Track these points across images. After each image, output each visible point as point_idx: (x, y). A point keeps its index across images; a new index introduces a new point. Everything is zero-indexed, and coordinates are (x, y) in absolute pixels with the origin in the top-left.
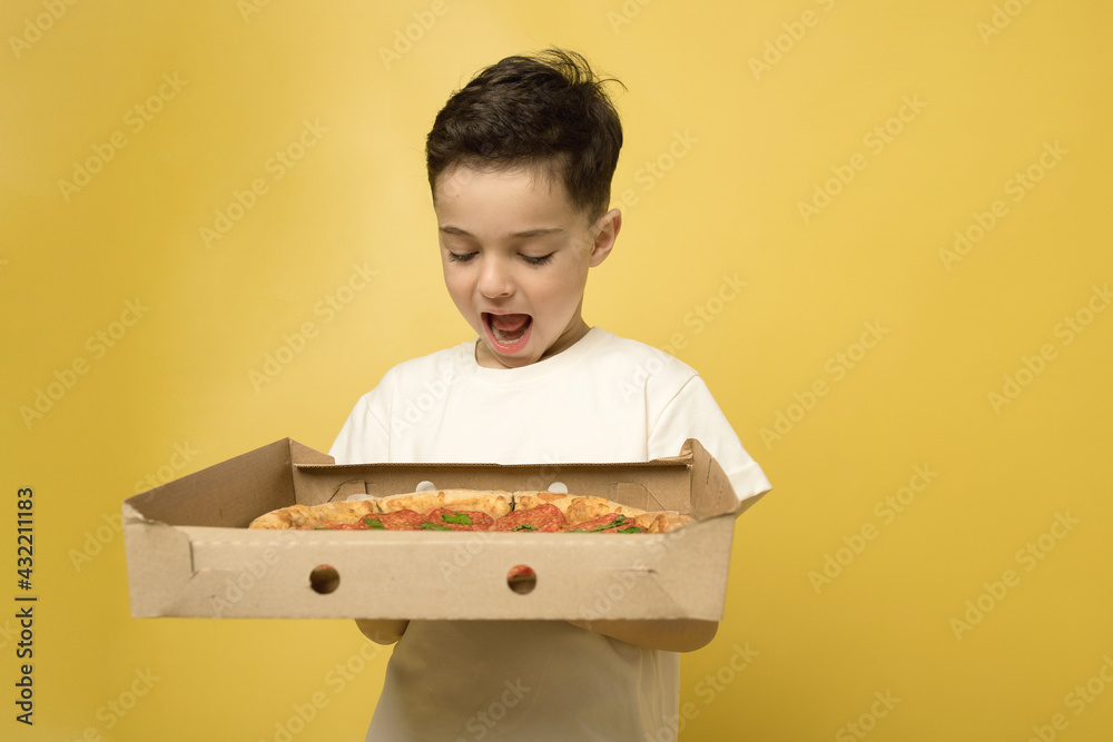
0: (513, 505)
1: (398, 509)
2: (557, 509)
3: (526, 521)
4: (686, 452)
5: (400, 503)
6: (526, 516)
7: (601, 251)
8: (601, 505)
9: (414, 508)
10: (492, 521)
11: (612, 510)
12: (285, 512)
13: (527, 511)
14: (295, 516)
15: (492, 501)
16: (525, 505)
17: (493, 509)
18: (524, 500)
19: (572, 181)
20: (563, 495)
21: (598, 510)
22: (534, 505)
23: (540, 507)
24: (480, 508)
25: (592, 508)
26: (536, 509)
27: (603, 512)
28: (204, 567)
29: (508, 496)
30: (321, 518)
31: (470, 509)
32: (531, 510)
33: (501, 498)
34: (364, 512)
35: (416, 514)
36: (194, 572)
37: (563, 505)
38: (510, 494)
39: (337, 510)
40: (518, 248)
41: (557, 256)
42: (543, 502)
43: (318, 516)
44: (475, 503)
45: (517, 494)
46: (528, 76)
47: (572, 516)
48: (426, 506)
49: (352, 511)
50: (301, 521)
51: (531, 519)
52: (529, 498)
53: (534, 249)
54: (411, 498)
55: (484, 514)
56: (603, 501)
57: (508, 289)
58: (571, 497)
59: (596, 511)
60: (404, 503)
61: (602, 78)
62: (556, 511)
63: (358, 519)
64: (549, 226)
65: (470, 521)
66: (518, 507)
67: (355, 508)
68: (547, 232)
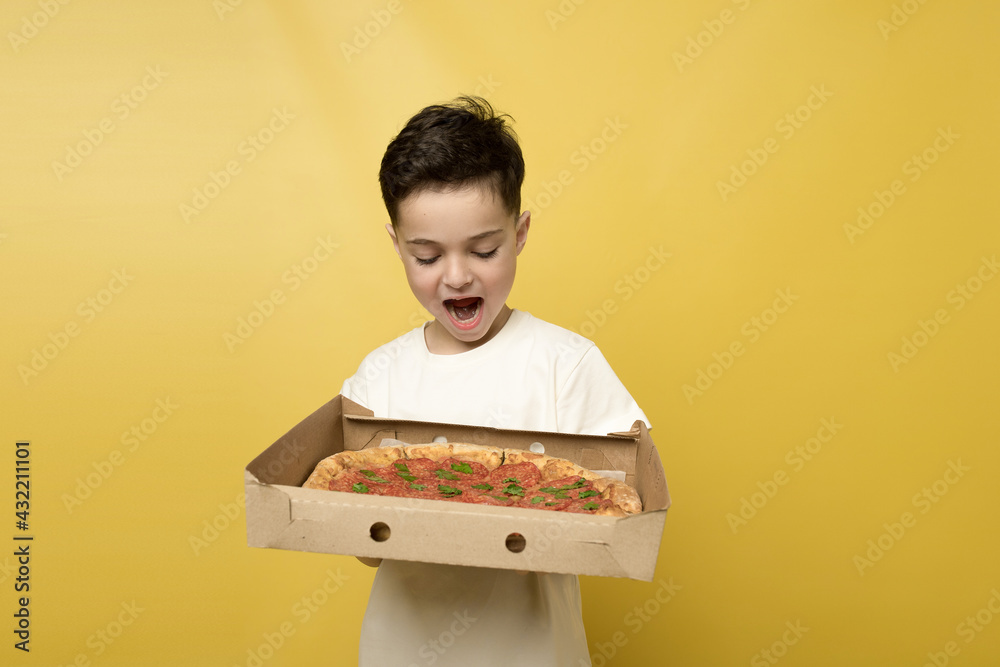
0: (503, 459)
1: (420, 456)
2: (535, 467)
3: (512, 475)
4: (635, 430)
5: (420, 452)
6: (513, 470)
7: (520, 244)
8: (568, 468)
9: (431, 457)
10: (488, 472)
11: (576, 473)
12: (340, 457)
13: (513, 466)
14: (347, 460)
15: (488, 455)
16: (512, 461)
17: (488, 462)
18: (512, 457)
19: (505, 191)
20: (541, 456)
21: (565, 472)
22: (518, 461)
23: (523, 464)
24: (479, 459)
25: (562, 470)
26: (520, 465)
27: (570, 474)
28: (298, 516)
29: (499, 451)
30: (364, 462)
31: (472, 460)
32: (516, 465)
33: (495, 454)
34: (394, 457)
35: (432, 462)
36: (292, 521)
37: (540, 464)
38: (502, 450)
39: (376, 454)
40: (473, 248)
41: (500, 250)
42: (526, 460)
43: (362, 460)
44: (476, 455)
45: (507, 451)
46: (454, 118)
47: (547, 474)
48: (440, 455)
49: (386, 456)
50: (351, 464)
51: (516, 473)
52: (516, 456)
53: (484, 247)
54: (429, 448)
55: (481, 465)
56: (570, 465)
57: (469, 279)
58: (546, 458)
59: (564, 473)
60: (424, 452)
61: (500, 114)
62: (535, 468)
63: (390, 463)
64: (494, 228)
65: (471, 471)
66: (507, 462)
67: (388, 453)
68: (493, 233)
